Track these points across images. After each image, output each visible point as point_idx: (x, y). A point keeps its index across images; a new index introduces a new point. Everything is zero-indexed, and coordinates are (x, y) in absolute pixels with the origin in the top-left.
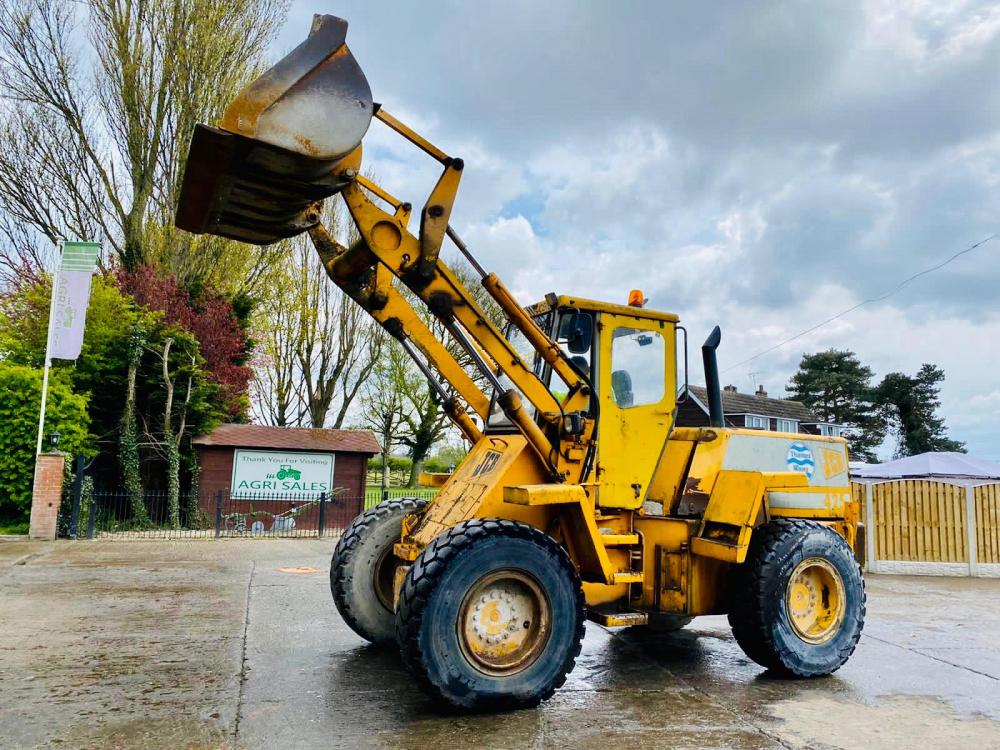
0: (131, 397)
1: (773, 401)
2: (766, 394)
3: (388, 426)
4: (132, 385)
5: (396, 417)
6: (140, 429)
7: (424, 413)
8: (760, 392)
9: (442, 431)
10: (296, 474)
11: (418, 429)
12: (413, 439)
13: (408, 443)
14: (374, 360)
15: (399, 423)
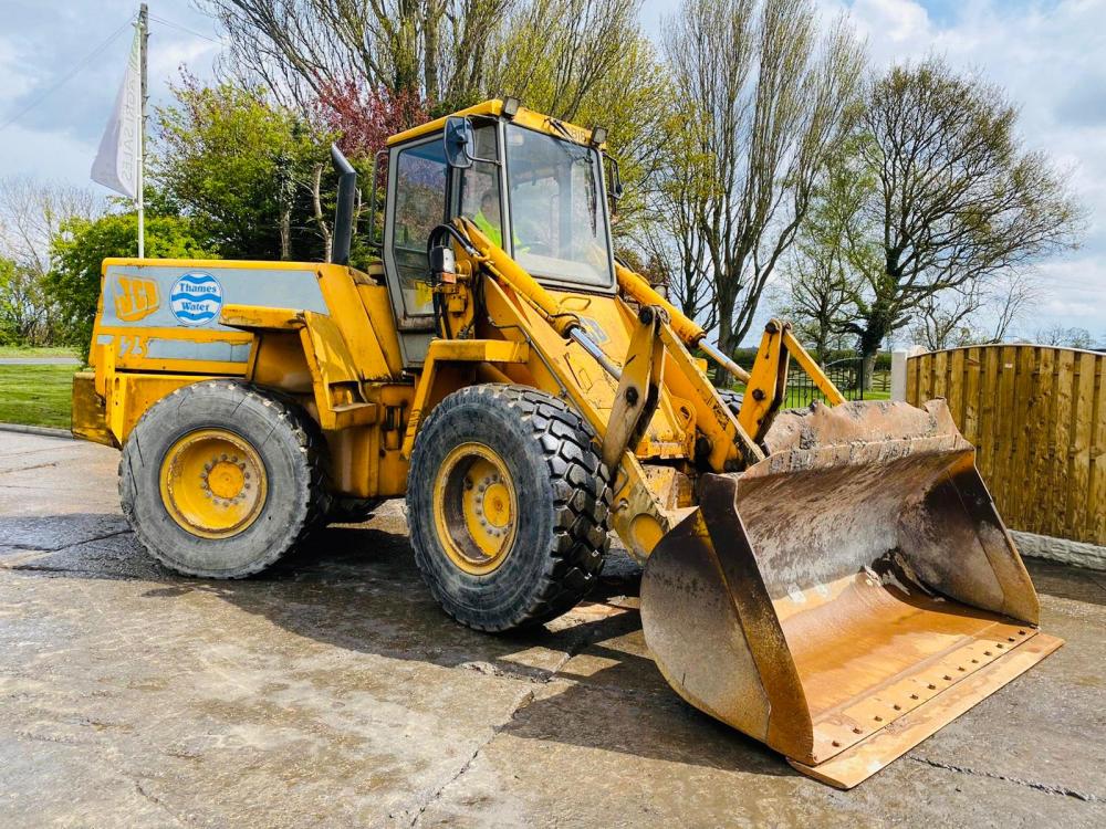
5: (836, 296)
9: (905, 313)
11: (870, 309)
12: (862, 323)
13: (856, 330)
14: (799, 217)
15: (840, 303)
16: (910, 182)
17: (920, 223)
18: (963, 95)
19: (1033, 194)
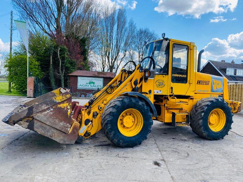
0: (51, 63)
1: (236, 64)
2: (234, 62)
4: (51, 60)
6: (54, 71)
8: (233, 62)
10: (94, 83)
14: (125, 56)
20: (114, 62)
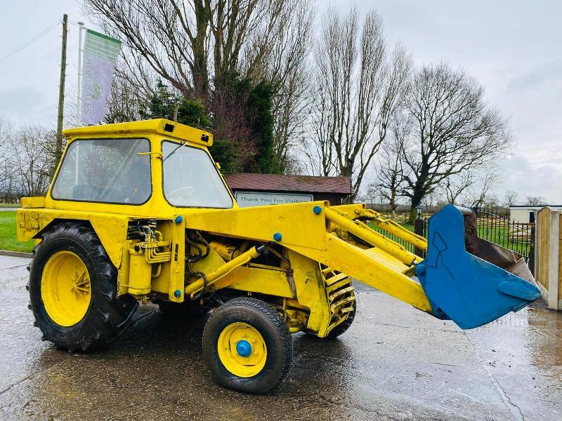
3: (393, 183)
5: (399, 178)
7: (419, 174)
9: (433, 186)
11: (414, 184)
12: (411, 192)
13: (408, 194)
14: (382, 139)
15: (400, 181)
16: (434, 122)
17: (439, 141)
18: (458, 81)
19: (493, 129)
20: (353, 156)
